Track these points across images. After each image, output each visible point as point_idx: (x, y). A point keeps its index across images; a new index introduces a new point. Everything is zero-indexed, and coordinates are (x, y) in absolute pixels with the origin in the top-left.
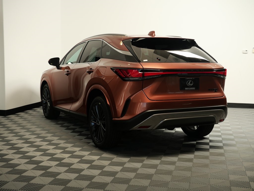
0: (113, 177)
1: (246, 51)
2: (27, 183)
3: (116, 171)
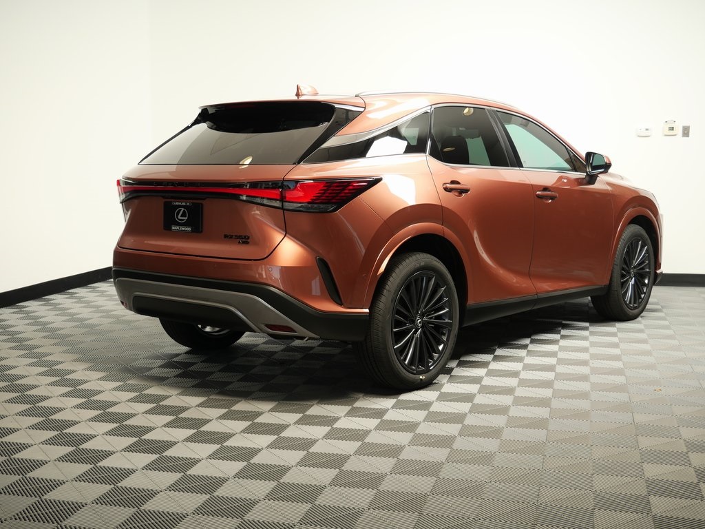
1: (647, 130)
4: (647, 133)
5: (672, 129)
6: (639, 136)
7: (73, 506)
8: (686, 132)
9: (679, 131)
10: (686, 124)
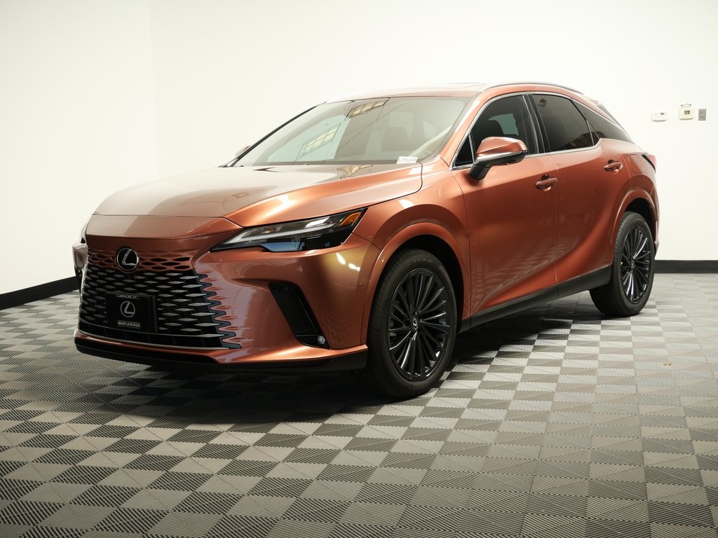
0: (326, 465)
1: (662, 114)
2: (92, 485)
3: (333, 448)
4: (662, 118)
5: (688, 112)
6: (654, 121)
7: (50, 507)
8: (702, 115)
9: (695, 114)
10: (702, 108)
